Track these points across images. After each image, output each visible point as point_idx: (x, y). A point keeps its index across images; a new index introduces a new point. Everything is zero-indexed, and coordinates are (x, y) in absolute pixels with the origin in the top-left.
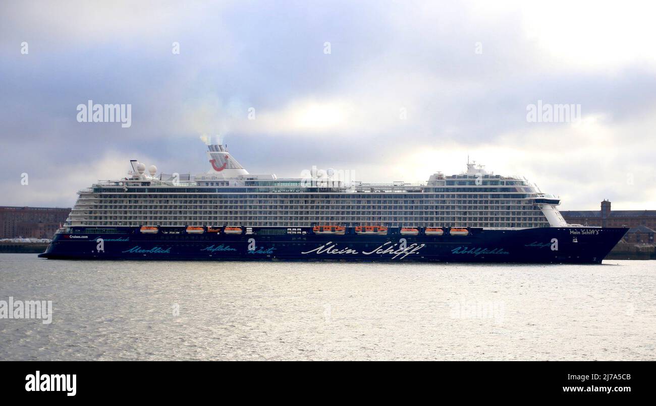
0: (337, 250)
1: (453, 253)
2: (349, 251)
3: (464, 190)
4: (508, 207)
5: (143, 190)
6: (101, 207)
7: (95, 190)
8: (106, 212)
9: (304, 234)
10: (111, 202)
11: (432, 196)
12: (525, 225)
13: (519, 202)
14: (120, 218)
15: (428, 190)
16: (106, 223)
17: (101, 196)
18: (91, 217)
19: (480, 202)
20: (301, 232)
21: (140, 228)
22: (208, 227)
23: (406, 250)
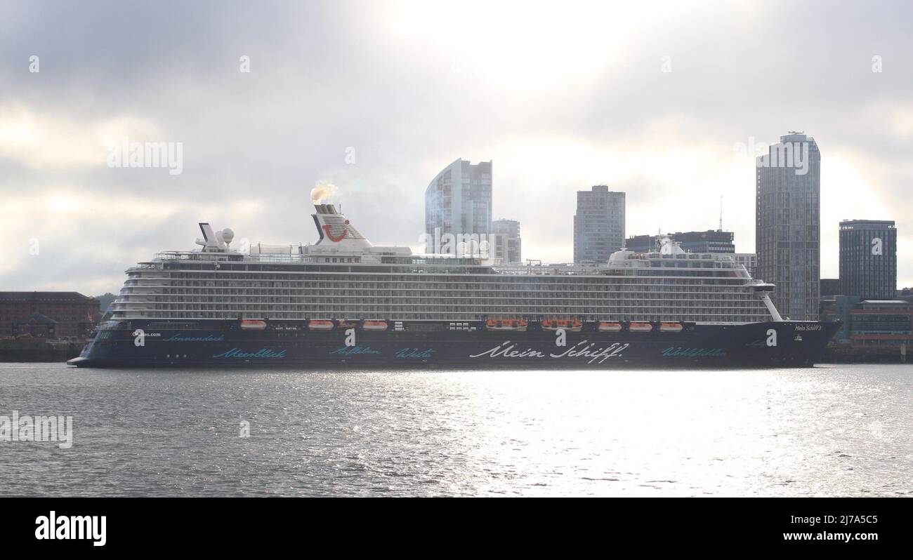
0: (517, 352)
2: (533, 354)
3: (674, 273)
4: (724, 296)
5: (242, 267)
6: (173, 291)
7: (166, 266)
8: (181, 299)
9: (473, 330)
10: (188, 283)
11: (634, 280)
12: (743, 319)
13: (736, 289)
14: (203, 307)
15: (630, 272)
16: (181, 315)
17: (173, 275)
18: (157, 306)
19: (691, 289)
20: (469, 328)
21: (240, 321)
22: (340, 320)
23: (606, 351)
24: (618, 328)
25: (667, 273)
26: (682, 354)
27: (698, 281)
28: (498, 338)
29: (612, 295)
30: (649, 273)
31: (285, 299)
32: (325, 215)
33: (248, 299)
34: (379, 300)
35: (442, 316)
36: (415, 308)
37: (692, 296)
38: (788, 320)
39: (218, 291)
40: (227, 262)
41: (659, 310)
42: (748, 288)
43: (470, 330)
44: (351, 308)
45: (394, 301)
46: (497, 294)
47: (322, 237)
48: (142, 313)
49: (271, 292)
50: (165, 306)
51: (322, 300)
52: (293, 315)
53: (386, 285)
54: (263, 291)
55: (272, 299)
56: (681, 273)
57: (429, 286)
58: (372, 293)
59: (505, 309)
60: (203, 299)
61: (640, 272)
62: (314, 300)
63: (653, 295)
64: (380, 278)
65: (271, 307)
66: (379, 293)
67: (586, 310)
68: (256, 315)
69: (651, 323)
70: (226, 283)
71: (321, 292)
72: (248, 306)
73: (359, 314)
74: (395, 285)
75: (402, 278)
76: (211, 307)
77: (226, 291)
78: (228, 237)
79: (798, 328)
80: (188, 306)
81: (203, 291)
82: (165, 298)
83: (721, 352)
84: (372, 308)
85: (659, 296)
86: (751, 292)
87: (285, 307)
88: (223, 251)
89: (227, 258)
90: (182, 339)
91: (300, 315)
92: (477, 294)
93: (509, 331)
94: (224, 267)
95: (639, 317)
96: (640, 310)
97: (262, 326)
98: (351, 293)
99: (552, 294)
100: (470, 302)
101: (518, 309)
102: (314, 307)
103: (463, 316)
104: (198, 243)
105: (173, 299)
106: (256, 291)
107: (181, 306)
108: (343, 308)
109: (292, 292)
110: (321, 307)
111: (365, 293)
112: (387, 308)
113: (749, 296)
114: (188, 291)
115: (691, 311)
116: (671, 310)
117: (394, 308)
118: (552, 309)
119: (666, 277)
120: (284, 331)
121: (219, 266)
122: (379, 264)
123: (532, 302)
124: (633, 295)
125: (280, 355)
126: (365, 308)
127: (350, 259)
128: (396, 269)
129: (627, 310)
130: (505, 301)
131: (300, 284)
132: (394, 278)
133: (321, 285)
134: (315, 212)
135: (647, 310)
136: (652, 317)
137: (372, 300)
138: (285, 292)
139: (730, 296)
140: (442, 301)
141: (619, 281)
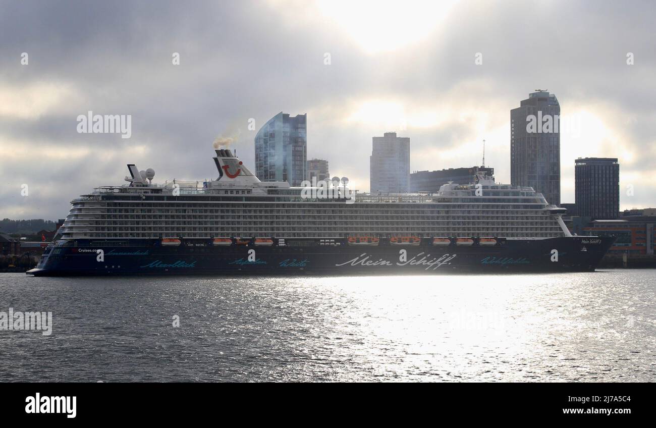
0: (371, 262)
2: (384, 263)
4: (527, 218)
5: (162, 198)
6: (109, 217)
7: (103, 197)
8: (115, 223)
9: (338, 245)
10: (120, 211)
11: (459, 206)
12: (542, 235)
13: (536, 212)
14: (132, 229)
15: (456, 200)
16: (115, 235)
17: (109, 205)
18: (97, 229)
19: (502, 212)
20: (335, 244)
21: (161, 240)
22: (237, 238)
23: (439, 260)
24: (447, 242)
25: (484, 200)
26: (496, 262)
27: (508, 206)
28: (357, 251)
29: (443, 218)
30: (471, 200)
31: (195, 223)
32: (223, 158)
33: (166, 223)
34: (266, 223)
35: (314, 234)
36: (294, 229)
37: (503, 218)
38: (576, 235)
39: (144, 217)
40: (150, 194)
41: (478, 229)
42: (545, 212)
43: (335, 245)
44: (245, 229)
45: (278, 223)
46: (356, 217)
47: (221, 175)
48: (85, 234)
49: (184, 217)
50: (103, 229)
51: (223, 223)
52: (201, 235)
53: (272, 211)
54: (178, 217)
55: (184, 223)
56: (494, 200)
57: (304, 211)
58: (261, 217)
59: (362, 229)
60: (132, 223)
61: (463, 200)
62: (217, 223)
63: (473, 217)
64: (266, 205)
65: (184, 229)
66: (266, 217)
67: (423, 229)
68: (173, 235)
69: (473, 239)
70: (149, 211)
71: (222, 217)
72: (166, 228)
73: (251, 234)
74: (278, 211)
75: (283, 205)
76: (138, 228)
77: (149, 217)
78: (150, 174)
79: (584, 242)
80: (121, 229)
81: (132, 217)
82: (103, 223)
83: (526, 260)
84: (261, 229)
85: (478, 218)
86: (548, 215)
87: (195, 229)
88: (147, 186)
89: (150, 191)
90: (117, 254)
91: (206, 234)
92: (340, 217)
93: (366, 245)
94: (148, 198)
95: (464, 235)
96: (464, 229)
97: (178, 243)
98: (244, 217)
99: (397, 217)
100: (335, 223)
101: (372, 229)
102: (217, 229)
103: (330, 235)
104: (127, 180)
105: (109, 223)
106: (173, 217)
107: (115, 229)
108: (238, 229)
109: (200, 217)
110: (222, 229)
111: (255, 217)
112: (272, 229)
113: (546, 218)
114: (120, 216)
115: (502, 229)
116: (488, 229)
117: (278, 229)
118: (397, 229)
119: (484, 203)
120: (195, 247)
121: (144, 198)
122: (266, 195)
123: (382, 223)
124: (458, 217)
125: (192, 265)
126: (256, 229)
127: (243, 191)
128: (279, 199)
129: (454, 229)
130: (362, 223)
131: (206, 211)
132: (278, 205)
133: (222, 211)
134: (216, 156)
135: (469, 229)
136: (473, 234)
137: (261, 223)
138: (195, 217)
139: (532, 218)
140: (314, 223)
141: (448, 206)
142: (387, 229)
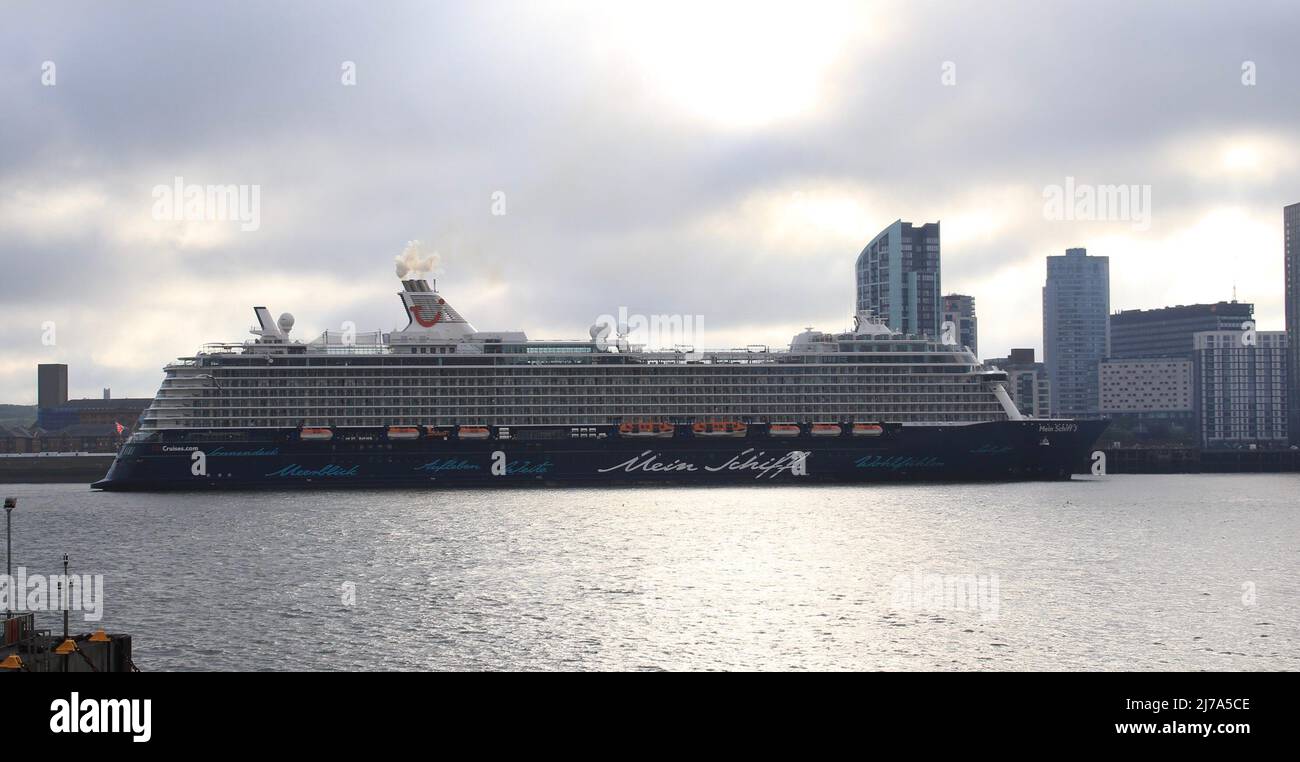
0: (661, 465)
1: (859, 465)
2: (682, 467)
3: (871, 359)
4: (940, 388)
5: (304, 361)
6: (216, 393)
7: (206, 361)
8: (227, 402)
9: (602, 438)
10: (235, 382)
11: (816, 370)
12: (967, 418)
13: (957, 379)
14: (254, 412)
15: (811, 359)
16: (227, 423)
17: (215, 373)
18: (196, 412)
19: (895, 379)
20: (597, 435)
21: (300, 430)
22: (428, 426)
23: (779, 462)
24: (795, 431)
25: (861, 359)
26: (883, 464)
27: (905, 369)
28: (636, 446)
29: (789, 389)
30: (838, 359)
31: (360, 401)
32: (413, 294)
33: (312, 401)
34: (481, 401)
35: (563, 419)
36: (527, 410)
37: (896, 389)
38: (1031, 418)
39: (274, 392)
40: (284, 355)
41: (852, 408)
42: (974, 378)
43: (598, 438)
44: (444, 411)
45: (499, 401)
46: (636, 390)
47: (411, 322)
48: (177, 422)
49: (341, 392)
50: (206, 412)
51: (406, 401)
52: (369, 421)
53: (490, 381)
54: (331, 392)
56: (880, 359)
57: (545, 381)
58: (472, 391)
59: (646, 409)
60: (254, 402)
61: (825, 359)
62: (397, 401)
63: (843, 389)
64: (481, 372)
65: (340, 411)
66: (481, 391)
67: (754, 409)
68: (321, 421)
69: (840, 425)
70: (284, 382)
71: (406, 392)
72: (311, 410)
73: (455, 419)
74: (501, 381)
75: (510, 371)
76: (264, 412)
77: (284, 391)
78: (287, 323)
79: (1043, 428)
80: (235, 412)
81: (254, 392)
82: (206, 402)
83: (936, 461)
84: (472, 410)
85: (852, 389)
86: (978, 383)
87: (361, 411)
88: (281, 341)
89: (285, 350)
90: (226, 454)
91: (377, 421)
92: (609, 390)
93: (650, 437)
94: (280, 361)
95: (825, 418)
96: (826, 408)
97: (328, 435)
98: (443, 391)
99: (708, 390)
100: (600, 400)
101: (663, 409)
102: (397, 411)
103: (591, 420)
104: (253, 331)
106: (323, 391)
107: (226, 412)
108: (434, 411)
109: (369, 391)
110: (406, 411)
111: (462, 391)
112: (491, 411)
113: (975, 388)
114: (235, 392)
115: (896, 408)
116: (869, 408)
117: (500, 410)
118: (709, 409)
120: (356, 441)
122: (479, 354)
123: (681, 399)
124: (816, 389)
126: (463, 411)
127: (443, 349)
128: (501, 361)
129: (808, 409)
130: (645, 400)
131: (378, 382)
132: (500, 371)
133: (406, 382)
134: (402, 289)
135: (835, 408)
136: (843, 417)
137: (472, 401)
138: (361, 391)
139: (949, 388)
140: (563, 400)
141: (799, 370)
142: (691, 409)
